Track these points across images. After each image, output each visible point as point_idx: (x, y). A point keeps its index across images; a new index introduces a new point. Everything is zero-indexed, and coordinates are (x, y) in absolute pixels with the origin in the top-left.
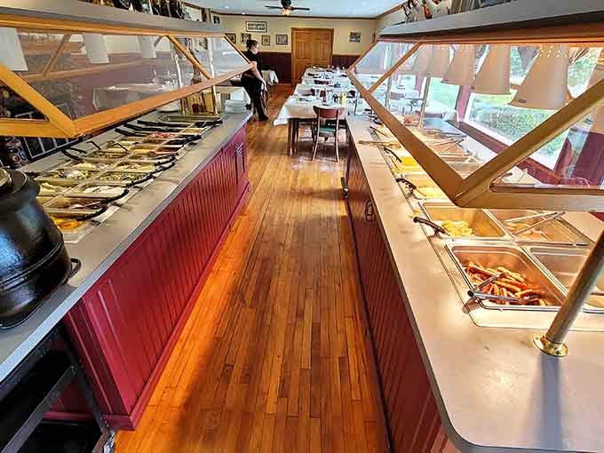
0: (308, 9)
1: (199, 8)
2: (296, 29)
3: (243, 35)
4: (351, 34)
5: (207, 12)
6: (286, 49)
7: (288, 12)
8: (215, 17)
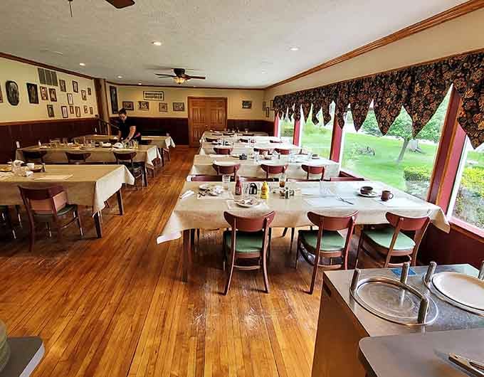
0: (204, 78)
1: (91, 78)
2: (192, 98)
3: (140, 102)
4: (244, 102)
5: (102, 83)
6: (183, 115)
7: (182, 81)
8: (111, 87)
